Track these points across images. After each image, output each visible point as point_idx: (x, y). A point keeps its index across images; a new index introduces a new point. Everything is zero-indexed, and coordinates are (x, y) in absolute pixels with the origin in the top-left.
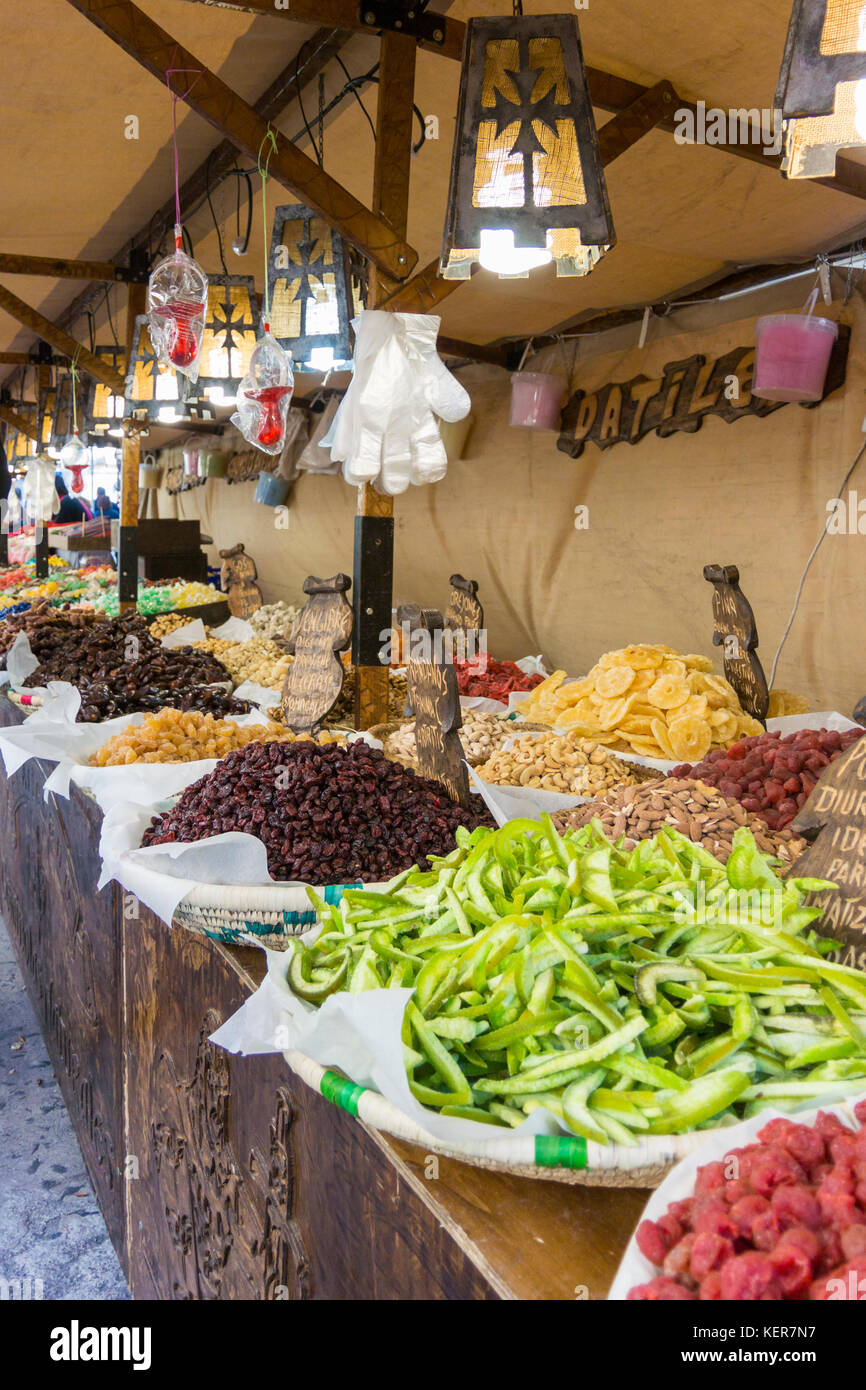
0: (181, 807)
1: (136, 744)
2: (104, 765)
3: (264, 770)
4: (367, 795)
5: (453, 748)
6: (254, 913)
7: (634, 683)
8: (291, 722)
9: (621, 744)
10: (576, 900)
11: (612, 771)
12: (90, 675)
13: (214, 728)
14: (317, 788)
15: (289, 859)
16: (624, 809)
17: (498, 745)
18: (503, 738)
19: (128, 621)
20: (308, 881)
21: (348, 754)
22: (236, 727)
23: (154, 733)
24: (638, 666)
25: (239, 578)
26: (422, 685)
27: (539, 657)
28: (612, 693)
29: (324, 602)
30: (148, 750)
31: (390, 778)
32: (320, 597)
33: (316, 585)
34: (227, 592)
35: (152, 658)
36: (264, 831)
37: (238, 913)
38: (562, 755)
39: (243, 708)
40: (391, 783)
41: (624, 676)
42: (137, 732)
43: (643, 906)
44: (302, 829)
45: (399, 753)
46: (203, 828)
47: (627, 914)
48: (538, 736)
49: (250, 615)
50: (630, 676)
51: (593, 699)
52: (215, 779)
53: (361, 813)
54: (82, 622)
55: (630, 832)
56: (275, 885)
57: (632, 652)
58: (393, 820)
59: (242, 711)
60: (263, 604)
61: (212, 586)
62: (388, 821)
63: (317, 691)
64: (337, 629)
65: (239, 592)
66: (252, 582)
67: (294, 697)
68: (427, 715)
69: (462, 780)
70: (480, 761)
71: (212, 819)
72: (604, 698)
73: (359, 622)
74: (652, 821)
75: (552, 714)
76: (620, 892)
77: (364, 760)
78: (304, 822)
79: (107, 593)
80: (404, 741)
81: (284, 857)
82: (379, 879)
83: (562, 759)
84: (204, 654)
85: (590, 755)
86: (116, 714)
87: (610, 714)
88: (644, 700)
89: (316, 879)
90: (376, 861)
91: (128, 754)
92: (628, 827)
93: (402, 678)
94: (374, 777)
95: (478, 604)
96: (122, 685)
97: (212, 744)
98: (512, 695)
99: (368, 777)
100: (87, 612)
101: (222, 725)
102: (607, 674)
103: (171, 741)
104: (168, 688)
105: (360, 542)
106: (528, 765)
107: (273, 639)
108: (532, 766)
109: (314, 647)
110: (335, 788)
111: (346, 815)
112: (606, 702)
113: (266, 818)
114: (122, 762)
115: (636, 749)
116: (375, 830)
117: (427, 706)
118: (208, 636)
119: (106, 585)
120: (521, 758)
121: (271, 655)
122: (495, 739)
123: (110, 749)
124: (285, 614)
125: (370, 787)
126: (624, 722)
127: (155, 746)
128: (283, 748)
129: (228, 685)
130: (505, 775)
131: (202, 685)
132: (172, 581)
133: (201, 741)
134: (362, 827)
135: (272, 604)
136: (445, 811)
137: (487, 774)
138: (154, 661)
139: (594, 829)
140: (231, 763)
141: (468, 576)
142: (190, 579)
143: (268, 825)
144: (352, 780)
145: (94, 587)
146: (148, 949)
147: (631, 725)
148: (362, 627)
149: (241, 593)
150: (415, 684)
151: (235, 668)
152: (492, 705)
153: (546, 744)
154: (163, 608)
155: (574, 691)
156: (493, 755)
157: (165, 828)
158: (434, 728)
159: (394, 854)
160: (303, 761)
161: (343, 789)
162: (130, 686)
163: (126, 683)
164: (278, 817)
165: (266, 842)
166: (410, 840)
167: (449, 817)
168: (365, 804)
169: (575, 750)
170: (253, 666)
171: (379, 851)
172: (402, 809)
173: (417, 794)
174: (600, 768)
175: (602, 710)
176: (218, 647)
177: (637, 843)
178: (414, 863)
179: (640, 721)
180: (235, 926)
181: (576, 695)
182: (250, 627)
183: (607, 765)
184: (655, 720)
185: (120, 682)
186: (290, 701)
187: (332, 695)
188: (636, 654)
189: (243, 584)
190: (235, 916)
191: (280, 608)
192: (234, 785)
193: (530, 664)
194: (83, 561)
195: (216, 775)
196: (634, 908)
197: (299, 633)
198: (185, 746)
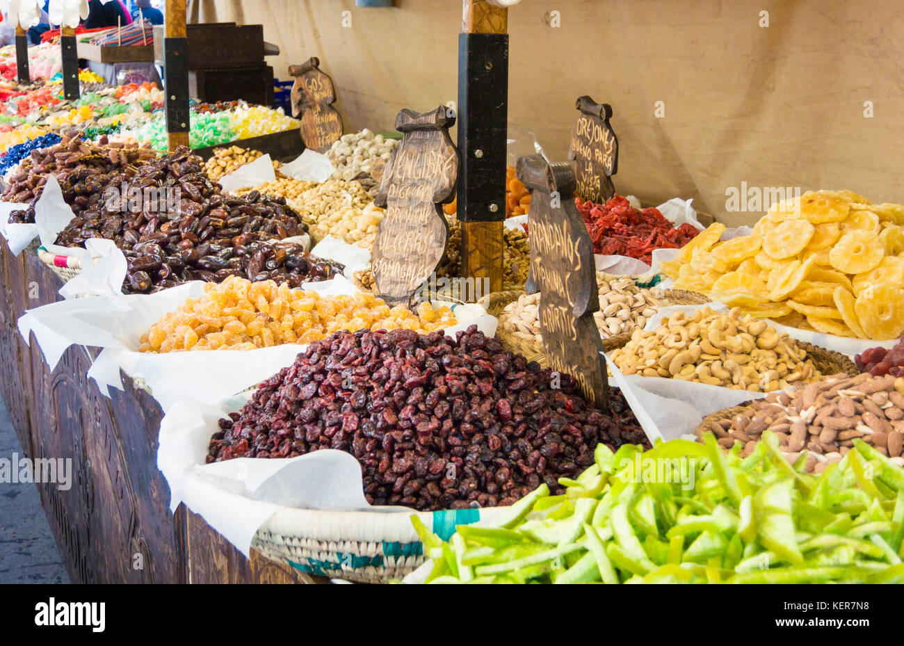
0: (254, 408)
1: (195, 324)
2: (158, 349)
3: (356, 366)
4: (483, 397)
5: (588, 336)
6: (348, 544)
7: (813, 240)
8: (384, 291)
9: (795, 319)
10: (749, 549)
11: (785, 357)
12: (136, 229)
13: (290, 301)
14: (421, 390)
15: (388, 478)
16: (803, 414)
17: (640, 320)
18: (647, 311)
19: (181, 162)
20: (413, 506)
21: (458, 344)
22: (317, 298)
23: (216, 309)
24: (817, 218)
25: (312, 99)
26: (549, 256)
27: (690, 201)
28: (784, 253)
29: (421, 142)
30: (210, 330)
31: (511, 377)
32: (416, 135)
33: (411, 121)
34: (299, 117)
35: (211, 208)
36: (356, 443)
37: (328, 543)
38: (723, 338)
39: (325, 272)
40: (511, 382)
41: (799, 232)
42: (197, 307)
43: (835, 556)
44: (404, 440)
45: (517, 330)
46: (283, 437)
47: (814, 567)
48: (692, 310)
49: (329, 146)
50: (808, 232)
51: (761, 260)
52: (296, 375)
53: (475, 421)
54: (124, 159)
55: (810, 445)
56: (372, 511)
57: (811, 201)
58: (515, 428)
59: (323, 276)
60: (344, 132)
61: (280, 110)
62: (509, 429)
63: (415, 253)
64: (439, 177)
65: (313, 118)
66: (331, 105)
67: (387, 259)
68: (555, 294)
69: (599, 376)
70: (621, 343)
71: (293, 426)
72: (774, 260)
73: (466, 168)
74: (839, 431)
75: (707, 279)
76: (804, 536)
77: (478, 353)
78: (407, 432)
79: (153, 119)
80: (522, 315)
81: (382, 474)
82: (499, 502)
83: (723, 343)
84: (274, 201)
85: (757, 337)
86: (170, 282)
87: (781, 280)
88: (824, 261)
89: (422, 502)
90: (494, 480)
91: (187, 336)
92: (808, 436)
93: (519, 234)
94: (491, 375)
95: (612, 133)
96: (175, 243)
97: (288, 320)
98: (656, 252)
99: (483, 375)
100: (129, 146)
101: (299, 297)
102: (778, 229)
103: (239, 318)
104: (231, 244)
105: (465, 67)
106: (680, 350)
107: (357, 178)
108: (685, 352)
109: (410, 199)
110: (443, 389)
111: (457, 423)
112: (776, 265)
113: (359, 427)
114: (180, 346)
115: (813, 324)
116: (494, 440)
117: (555, 282)
118: (278, 175)
119: (150, 109)
120: (671, 342)
121: (356, 200)
122: (636, 312)
123: (166, 328)
124: (371, 146)
125: (486, 386)
126: (798, 291)
127: (219, 324)
128: (378, 338)
129: (303, 240)
130: (651, 362)
131: (273, 241)
132: (231, 103)
133: (274, 316)
134: (477, 438)
135: (355, 132)
136: (578, 416)
137: (628, 361)
138: (214, 212)
139: (768, 446)
140: (315, 357)
141: (600, 100)
142: (253, 102)
143: (362, 435)
144: (464, 379)
145: (136, 112)
146: (219, 567)
147: (809, 293)
148: (469, 174)
149: (317, 119)
150: (539, 254)
151: (313, 217)
152: (630, 265)
153: (702, 324)
154: (221, 139)
155: (734, 252)
156: (636, 336)
157: (236, 433)
158: (564, 310)
159: (516, 470)
160: (403, 355)
161: (454, 390)
162: (185, 243)
163: (180, 239)
164: (374, 426)
165: (360, 456)
166: (536, 454)
167: (584, 423)
168: (480, 409)
169: (739, 331)
170: (335, 215)
171: (498, 466)
172: (527, 415)
173: (544, 395)
174: (770, 353)
175: (771, 275)
176: (291, 190)
177: (821, 457)
178: (541, 481)
179: (820, 289)
180: (324, 558)
181: (738, 256)
182: (329, 162)
183: (779, 350)
184: (839, 288)
185: (173, 239)
186: (382, 266)
187: (433, 258)
188: (815, 204)
189: (319, 109)
190: (324, 546)
191: (364, 138)
192: (319, 383)
193: (676, 209)
194: (121, 76)
195: (297, 372)
196: (823, 559)
197: (391, 181)
198: (256, 323)
